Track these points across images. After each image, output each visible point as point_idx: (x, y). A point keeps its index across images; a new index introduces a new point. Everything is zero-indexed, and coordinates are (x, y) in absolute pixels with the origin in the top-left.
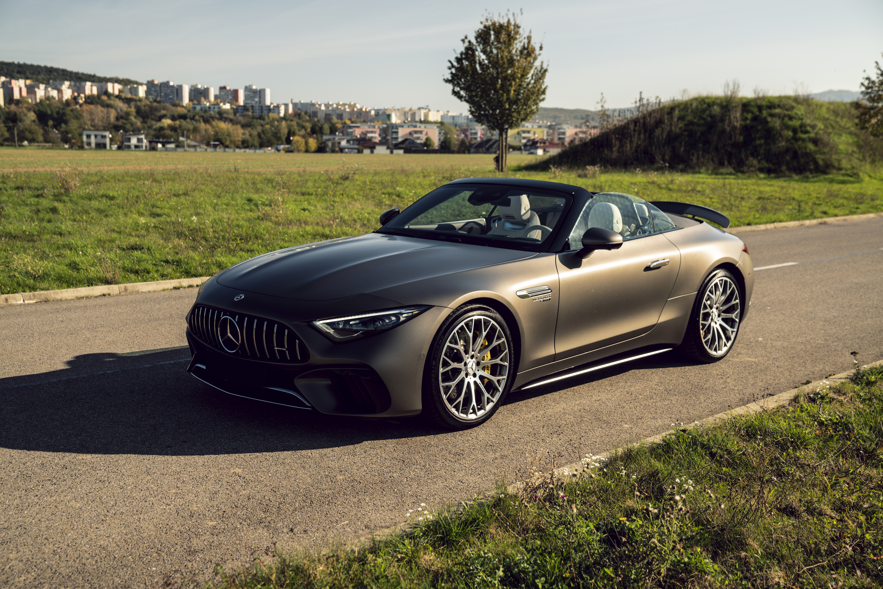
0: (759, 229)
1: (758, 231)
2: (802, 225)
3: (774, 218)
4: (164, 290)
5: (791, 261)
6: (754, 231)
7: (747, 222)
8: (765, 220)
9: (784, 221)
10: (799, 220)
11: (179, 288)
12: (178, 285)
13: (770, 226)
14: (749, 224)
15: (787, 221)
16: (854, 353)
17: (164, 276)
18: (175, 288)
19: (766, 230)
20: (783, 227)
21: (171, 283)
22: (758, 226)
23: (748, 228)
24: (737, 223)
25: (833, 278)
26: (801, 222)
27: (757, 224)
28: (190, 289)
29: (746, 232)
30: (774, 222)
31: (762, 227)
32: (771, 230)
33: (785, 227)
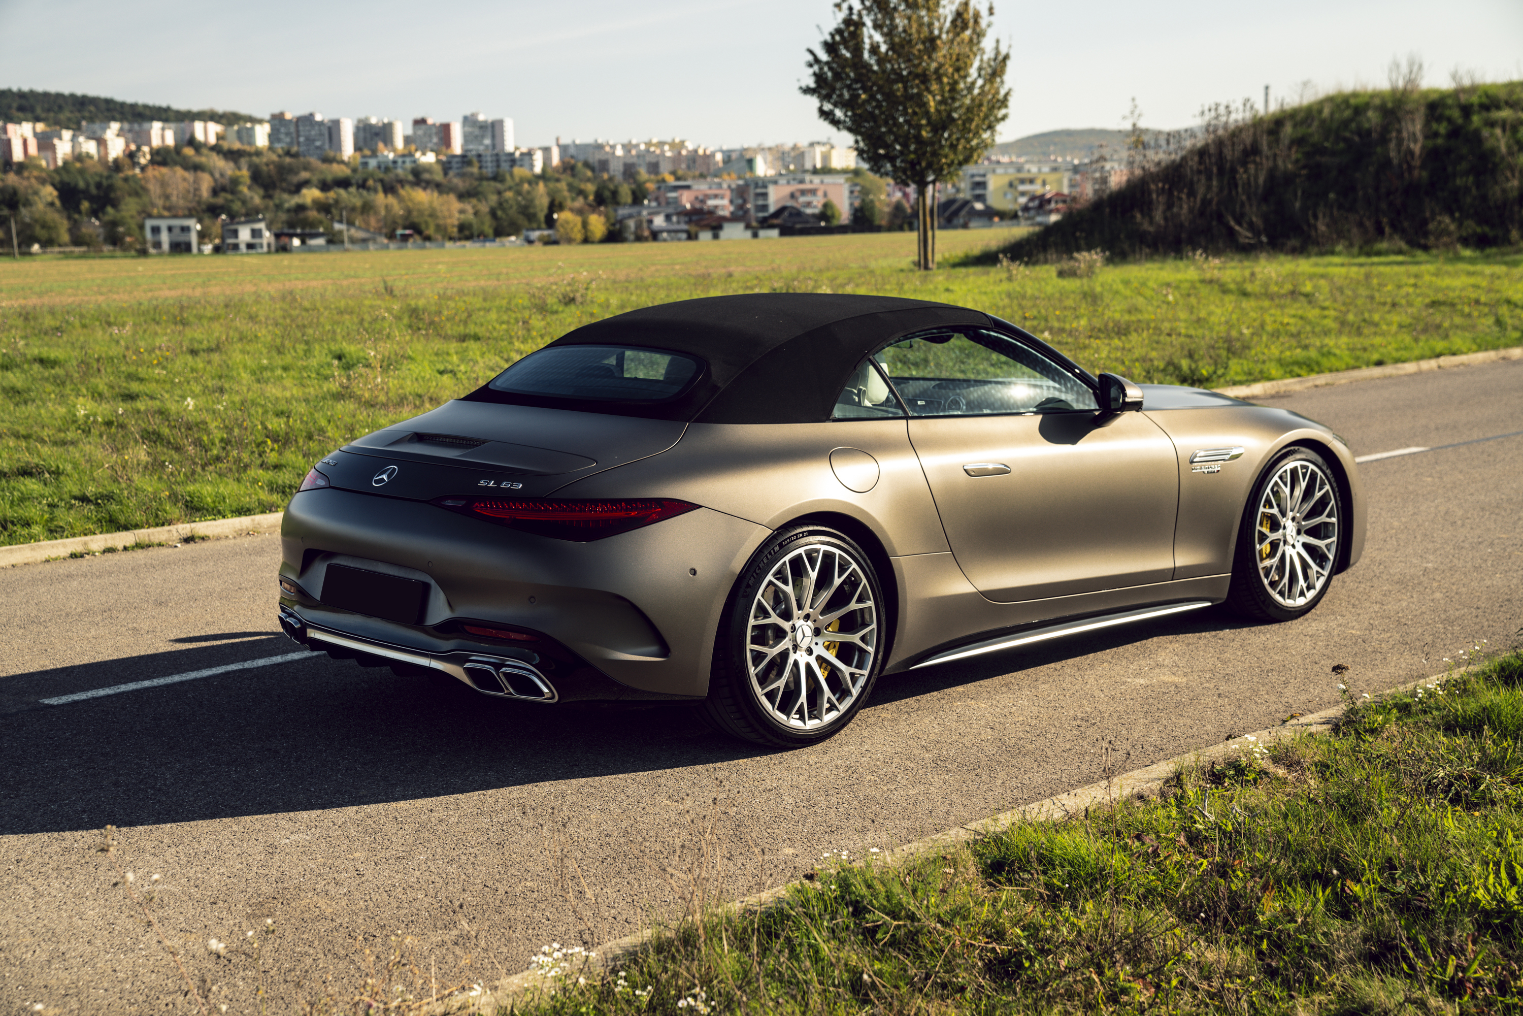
0: (1401, 372)
1: (1400, 376)
2: (1504, 358)
3: (1440, 345)
4: (47, 561)
5: (1418, 445)
6: (1390, 377)
7: (1375, 357)
8: (1417, 352)
9: (1462, 353)
10: (1496, 348)
11: (82, 556)
12: (79, 549)
13: (1426, 365)
14: (1379, 363)
15: (1470, 350)
16: (1338, 669)
17: (54, 532)
18: (74, 556)
19: (1420, 373)
20: (1457, 366)
21: (64, 546)
22: (1400, 365)
23: (1377, 371)
24: (1352, 362)
25: (1484, 480)
26: (1502, 353)
27: (1397, 361)
28: (109, 556)
29: (1372, 379)
30: (1438, 356)
31: (1410, 367)
32: (1431, 371)
33: (1463, 364)
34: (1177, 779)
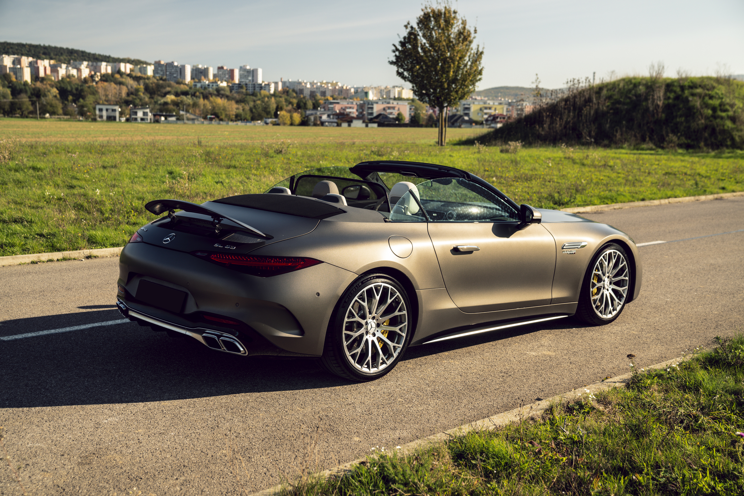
0: (652, 204)
1: (652, 206)
2: (697, 200)
3: (669, 193)
4: (20, 264)
5: (661, 240)
6: (648, 206)
7: (641, 197)
8: (660, 196)
9: (679, 197)
10: (694, 195)
11: (37, 263)
12: (36, 259)
13: (664, 201)
14: (643, 200)
15: (683, 196)
16: (630, 356)
17: (25, 251)
18: (33, 263)
19: (660, 205)
20: (677, 203)
21: (29, 258)
22: (652, 201)
23: (642, 203)
24: (631, 199)
25: (691, 259)
26: (697, 198)
27: (651, 199)
28: (50, 263)
29: (639, 207)
30: (669, 198)
31: (656, 202)
32: (665, 204)
33: (680, 202)
34: (550, 410)
